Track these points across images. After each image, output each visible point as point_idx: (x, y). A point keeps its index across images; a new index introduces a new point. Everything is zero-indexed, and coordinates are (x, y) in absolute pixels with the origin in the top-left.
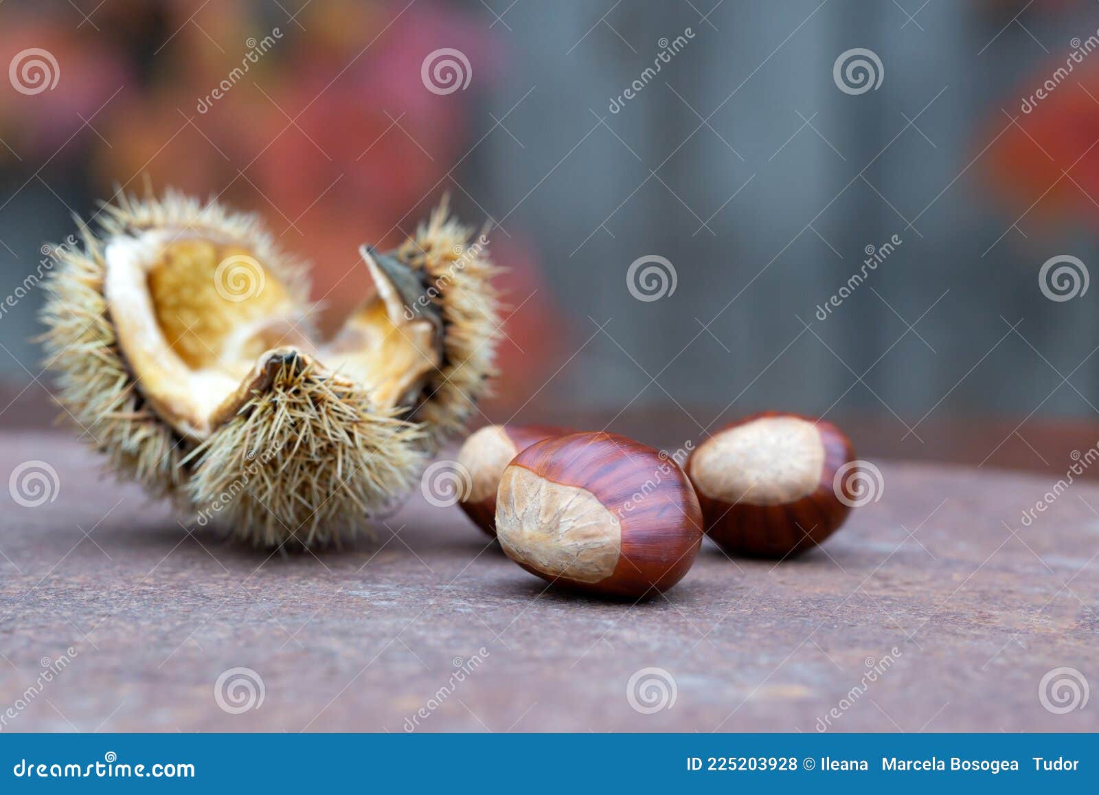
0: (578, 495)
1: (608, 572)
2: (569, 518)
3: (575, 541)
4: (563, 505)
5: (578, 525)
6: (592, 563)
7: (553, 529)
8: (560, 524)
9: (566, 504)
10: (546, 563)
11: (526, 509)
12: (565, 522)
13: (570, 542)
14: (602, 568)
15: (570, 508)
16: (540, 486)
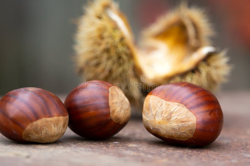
0: (178, 105)
1: (191, 136)
2: (175, 115)
3: (178, 124)
4: (172, 110)
5: (179, 118)
6: (184, 132)
7: (168, 119)
8: (172, 117)
9: (174, 109)
10: (165, 132)
11: (157, 112)
12: (174, 116)
13: (176, 124)
14: (188, 134)
15: (175, 111)
16: (162, 102)
